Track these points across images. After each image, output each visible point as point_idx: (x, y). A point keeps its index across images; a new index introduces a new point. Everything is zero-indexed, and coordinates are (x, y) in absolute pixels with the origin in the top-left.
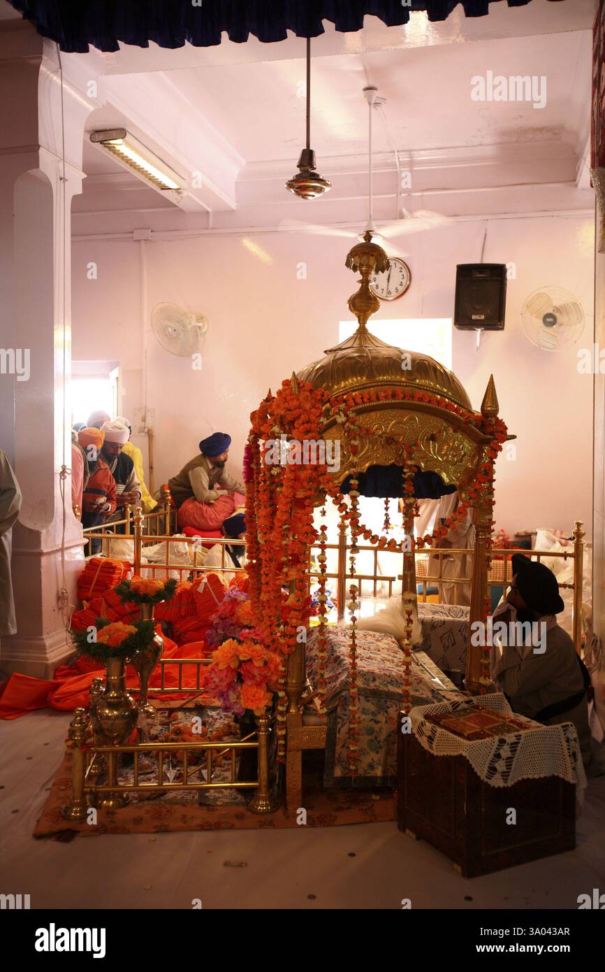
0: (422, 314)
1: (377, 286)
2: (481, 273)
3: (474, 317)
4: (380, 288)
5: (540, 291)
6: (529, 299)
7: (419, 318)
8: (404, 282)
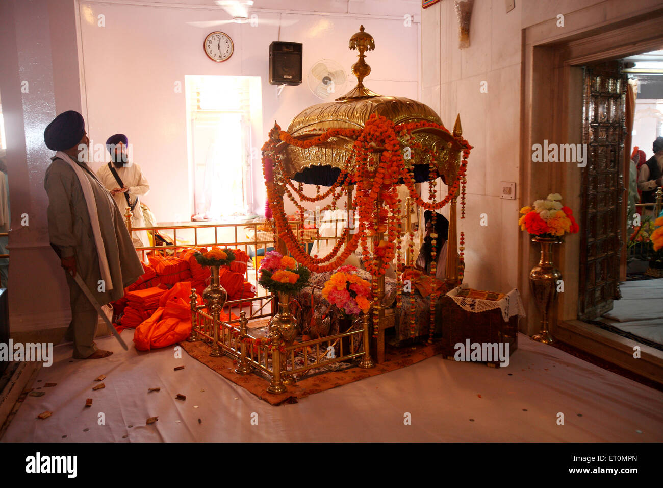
0: (242, 72)
1: (211, 51)
2: (287, 48)
3: (285, 77)
4: (213, 53)
5: (321, 62)
6: (314, 66)
7: (240, 75)
8: (230, 49)
